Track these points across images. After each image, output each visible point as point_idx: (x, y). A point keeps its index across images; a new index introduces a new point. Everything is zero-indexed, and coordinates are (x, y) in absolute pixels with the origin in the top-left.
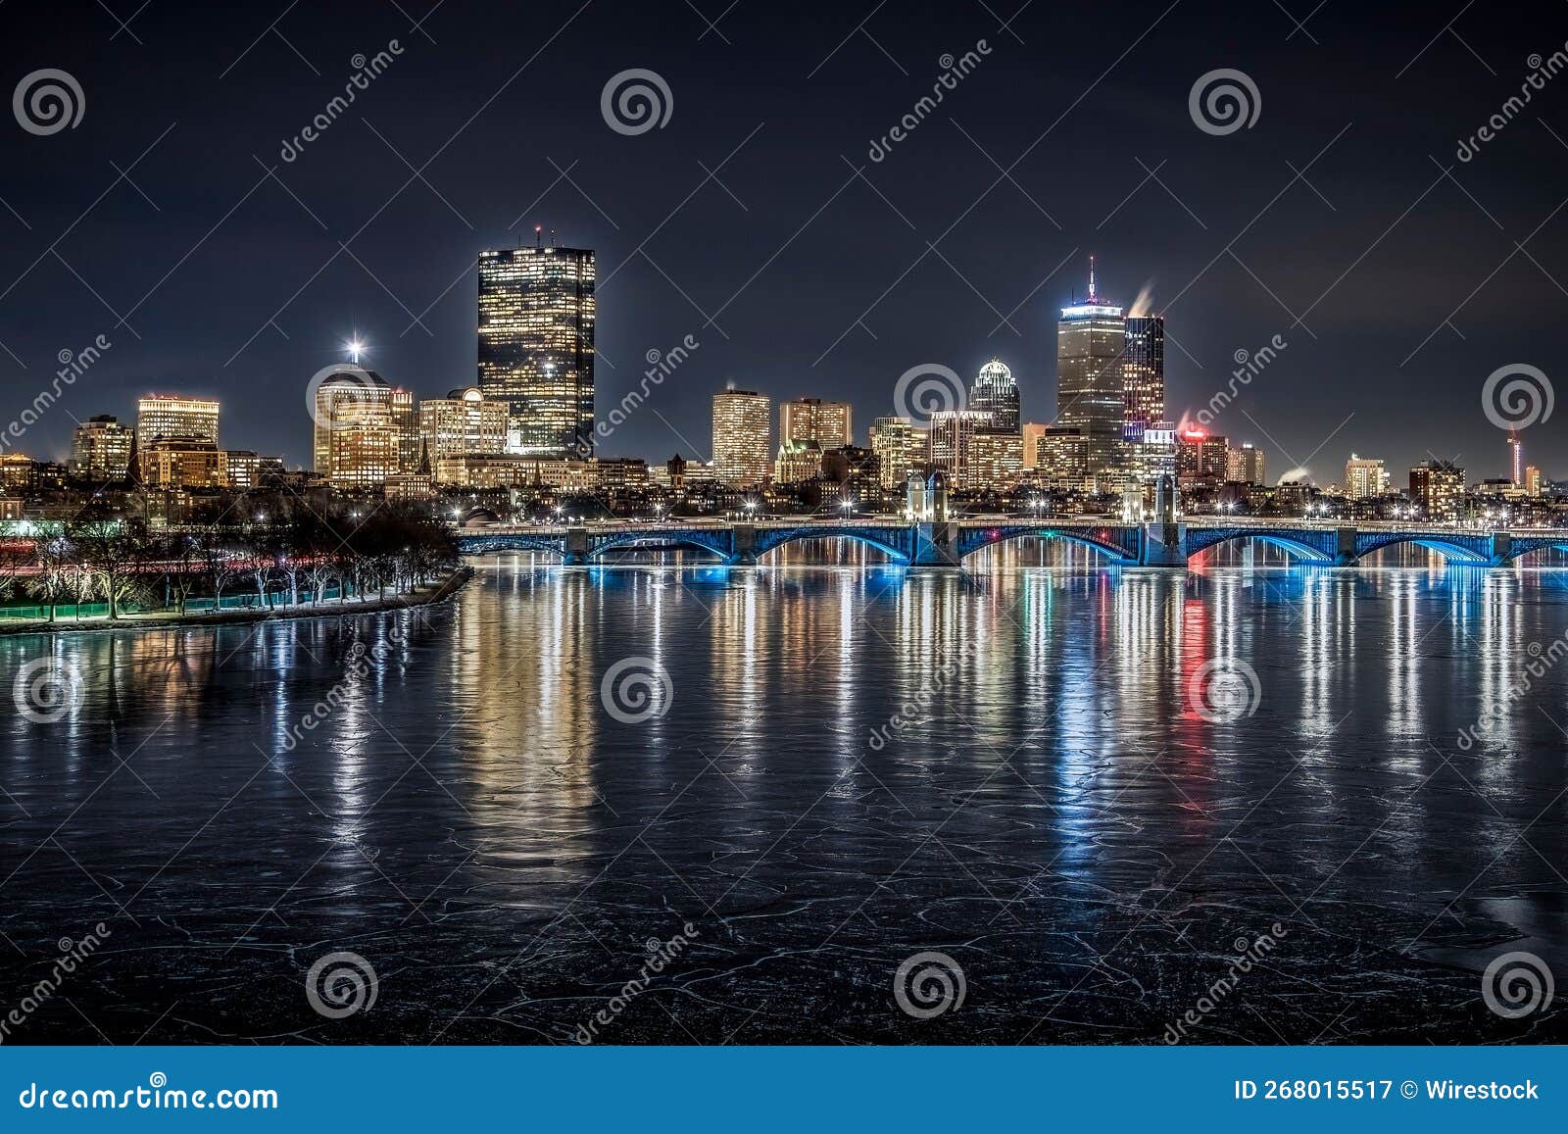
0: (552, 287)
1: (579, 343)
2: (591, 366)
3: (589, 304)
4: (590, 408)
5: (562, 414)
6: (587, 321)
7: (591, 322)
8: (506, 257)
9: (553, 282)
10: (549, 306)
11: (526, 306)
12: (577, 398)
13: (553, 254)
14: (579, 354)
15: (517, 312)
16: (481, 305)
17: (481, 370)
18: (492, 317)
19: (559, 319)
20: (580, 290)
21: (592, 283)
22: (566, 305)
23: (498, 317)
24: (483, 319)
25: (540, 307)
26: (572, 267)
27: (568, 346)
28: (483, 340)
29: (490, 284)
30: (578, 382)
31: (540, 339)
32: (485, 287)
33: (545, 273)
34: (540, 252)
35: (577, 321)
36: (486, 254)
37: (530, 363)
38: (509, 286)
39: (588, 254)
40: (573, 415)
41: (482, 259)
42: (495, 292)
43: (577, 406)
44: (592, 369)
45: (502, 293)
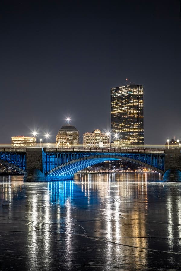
0: (129, 97)
1: (138, 115)
2: (143, 121)
3: (141, 102)
4: (142, 135)
5: (133, 137)
6: (140, 107)
7: (142, 108)
8: (118, 89)
9: (129, 95)
10: (129, 103)
11: (123, 104)
12: (138, 132)
13: (129, 87)
14: (138, 118)
15: (120, 106)
16: (112, 105)
17: (112, 125)
18: (115, 108)
19: (131, 107)
20: (138, 97)
21: (142, 95)
22: (134, 103)
23: (116, 108)
24: (112, 109)
25: (126, 104)
26: (135, 90)
27: (134, 116)
28: (112, 115)
29: (114, 98)
30: (138, 127)
31: (126, 114)
32: (112, 99)
33: (127, 93)
34: (126, 87)
35: (137, 108)
36: (112, 89)
37: (124, 122)
38: (118, 98)
39: (141, 86)
40: (136, 137)
41: (111, 91)
42: (114, 100)
43: (138, 135)
44: (143, 123)
45: (116, 101)
